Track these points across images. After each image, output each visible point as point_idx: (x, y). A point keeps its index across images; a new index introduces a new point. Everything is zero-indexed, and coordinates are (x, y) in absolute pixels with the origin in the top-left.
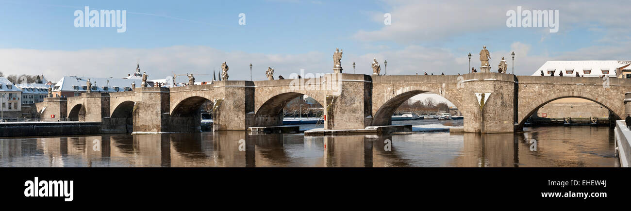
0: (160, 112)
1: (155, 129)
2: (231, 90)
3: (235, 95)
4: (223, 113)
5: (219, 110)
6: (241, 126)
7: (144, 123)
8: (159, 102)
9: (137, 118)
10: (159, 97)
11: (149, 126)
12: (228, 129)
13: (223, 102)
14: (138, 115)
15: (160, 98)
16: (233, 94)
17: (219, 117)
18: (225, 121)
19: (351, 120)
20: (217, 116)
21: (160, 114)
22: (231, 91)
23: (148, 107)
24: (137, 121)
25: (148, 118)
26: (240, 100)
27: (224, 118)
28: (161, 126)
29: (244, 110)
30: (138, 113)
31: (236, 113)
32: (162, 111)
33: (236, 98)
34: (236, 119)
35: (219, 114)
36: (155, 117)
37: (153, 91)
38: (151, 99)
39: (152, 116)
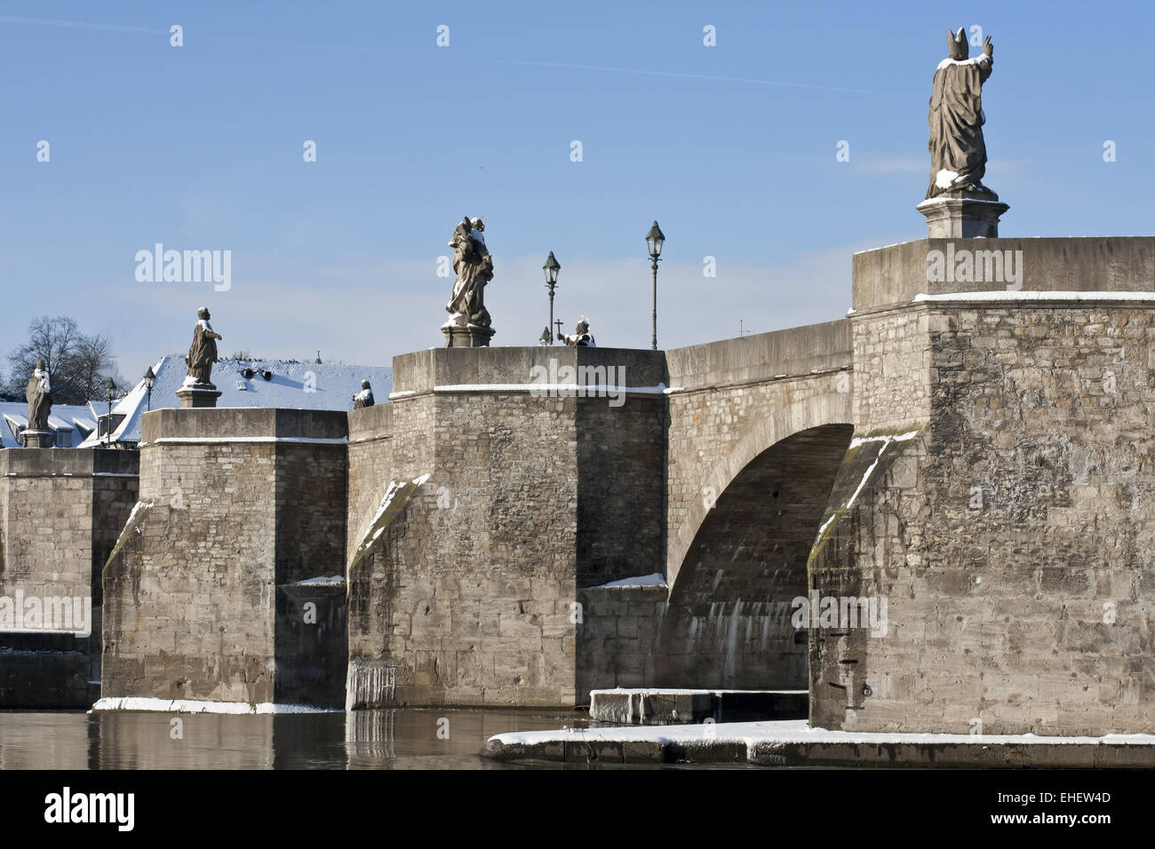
0: (268, 574)
1: (238, 687)
2: (473, 416)
3: (506, 453)
4: (416, 584)
5: (388, 561)
6: (542, 681)
7: (168, 646)
8: (267, 507)
9: (130, 610)
10: (266, 471)
11: (197, 662)
12: (452, 695)
13: (418, 502)
14: (136, 587)
15: (272, 478)
16: (495, 444)
17: (387, 607)
18: (431, 639)
19: (1029, 653)
20: (375, 601)
21: (271, 589)
22: (477, 424)
23: (196, 538)
24: (127, 627)
25: (196, 611)
26: (538, 488)
27: (420, 616)
28: (272, 666)
29: (565, 560)
30: (137, 575)
31: (511, 578)
32: (287, 566)
33: (514, 475)
34: (510, 624)
35: (391, 590)
36: (239, 604)
37: (234, 433)
38: (218, 483)
39: (220, 594)
